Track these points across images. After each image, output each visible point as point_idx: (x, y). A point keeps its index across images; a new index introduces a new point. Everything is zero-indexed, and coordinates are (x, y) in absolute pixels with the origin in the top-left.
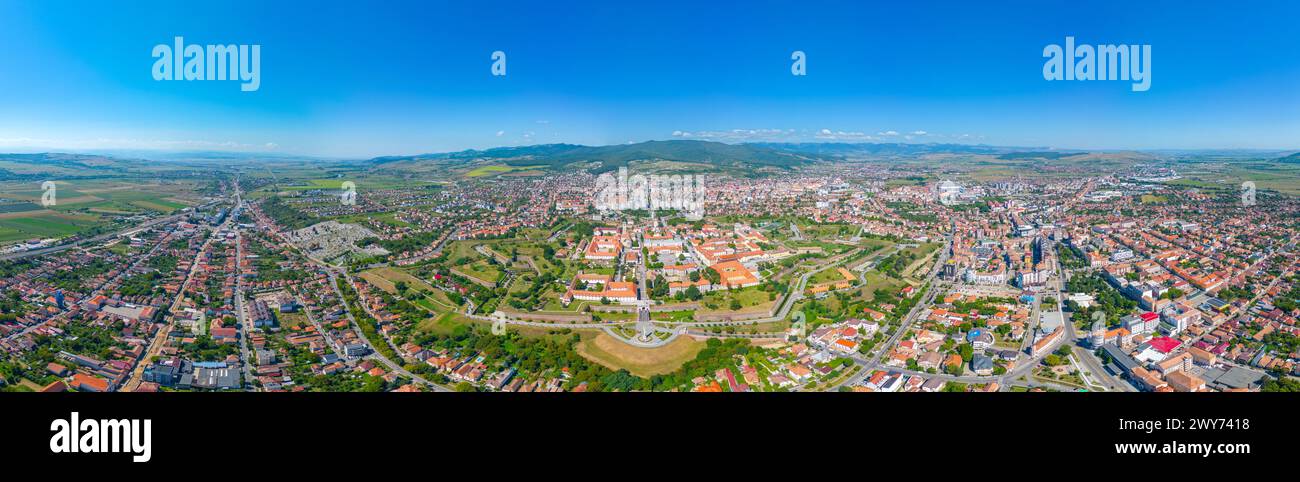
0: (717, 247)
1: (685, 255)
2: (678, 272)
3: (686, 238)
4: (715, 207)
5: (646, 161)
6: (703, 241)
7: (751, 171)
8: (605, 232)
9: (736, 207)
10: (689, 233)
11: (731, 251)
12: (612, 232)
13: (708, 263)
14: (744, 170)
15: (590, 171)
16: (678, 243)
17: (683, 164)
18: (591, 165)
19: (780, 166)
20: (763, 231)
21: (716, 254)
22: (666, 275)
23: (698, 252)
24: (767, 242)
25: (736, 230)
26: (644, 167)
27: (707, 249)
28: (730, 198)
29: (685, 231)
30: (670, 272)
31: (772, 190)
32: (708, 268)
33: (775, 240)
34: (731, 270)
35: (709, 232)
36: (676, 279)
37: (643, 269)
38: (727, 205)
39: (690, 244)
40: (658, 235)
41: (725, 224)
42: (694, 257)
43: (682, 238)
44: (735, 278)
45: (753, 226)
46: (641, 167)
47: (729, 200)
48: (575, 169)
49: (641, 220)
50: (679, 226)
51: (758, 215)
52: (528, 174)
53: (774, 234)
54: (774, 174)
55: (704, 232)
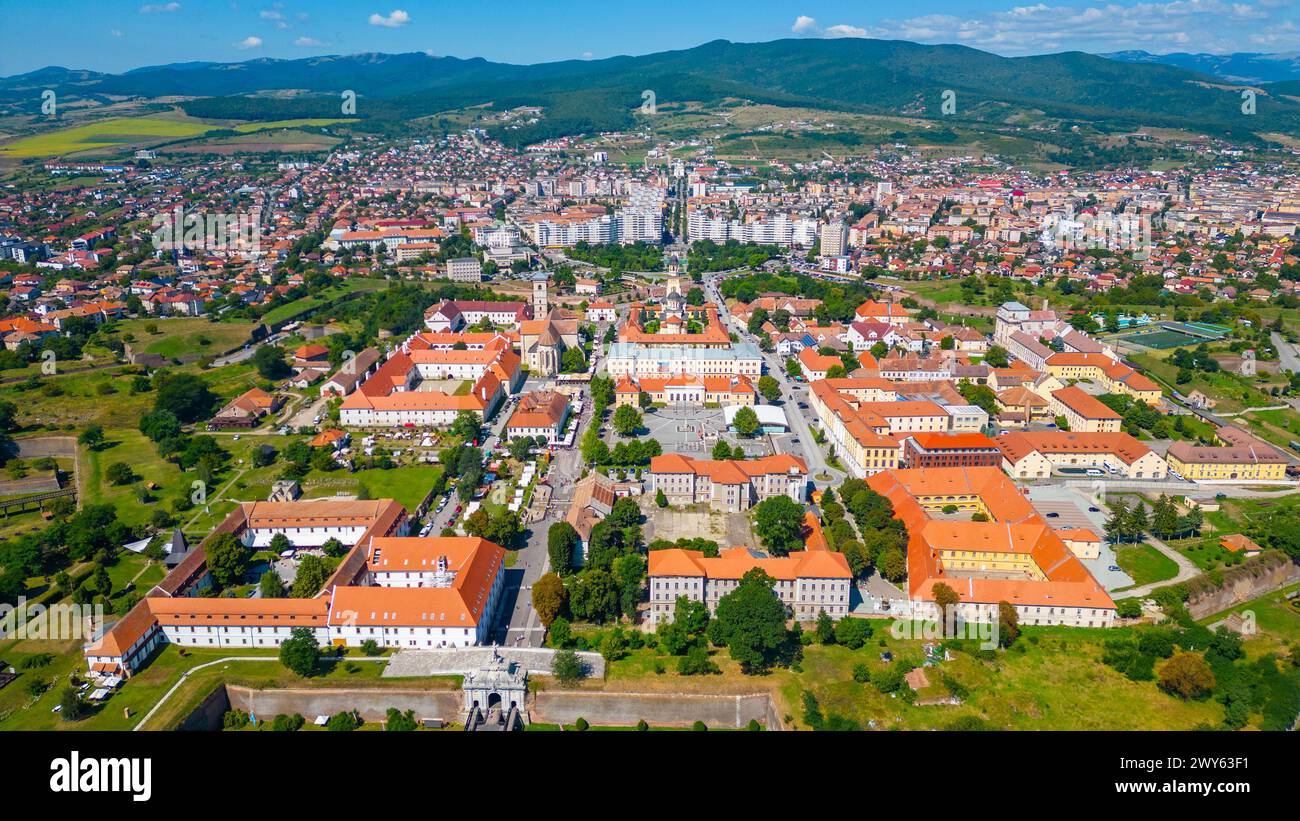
0: (905, 391)
1: (765, 413)
2: (714, 493)
3: (783, 348)
4: (921, 248)
5: (692, 106)
6: (851, 363)
7: (1077, 141)
8: (473, 317)
9: (1010, 253)
10: (800, 327)
11: (969, 419)
12: (495, 317)
13: (858, 463)
14: (1048, 138)
15: (497, 134)
16: (745, 362)
17: (819, 116)
18: (506, 117)
19: (1209, 129)
20: (1131, 349)
21: (896, 425)
22: (662, 502)
23: (820, 408)
24: (1153, 398)
25: (1003, 334)
26: (683, 126)
27: (866, 396)
28: (982, 221)
29: (783, 320)
30: (678, 487)
31: (1169, 204)
32: (853, 487)
33: (1195, 396)
34: (966, 512)
35: (882, 329)
36: (693, 526)
37: (569, 464)
38: (970, 244)
39: (793, 371)
40: (672, 330)
41: (954, 309)
42: (802, 429)
43: (767, 347)
44: (983, 563)
45: (1080, 324)
46: (675, 125)
47: (982, 230)
48: (446, 127)
49: (629, 278)
50: (768, 302)
51: (1106, 285)
52: (266, 144)
53: (1193, 367)
54: (1175, 155)
55: (863, 330)
